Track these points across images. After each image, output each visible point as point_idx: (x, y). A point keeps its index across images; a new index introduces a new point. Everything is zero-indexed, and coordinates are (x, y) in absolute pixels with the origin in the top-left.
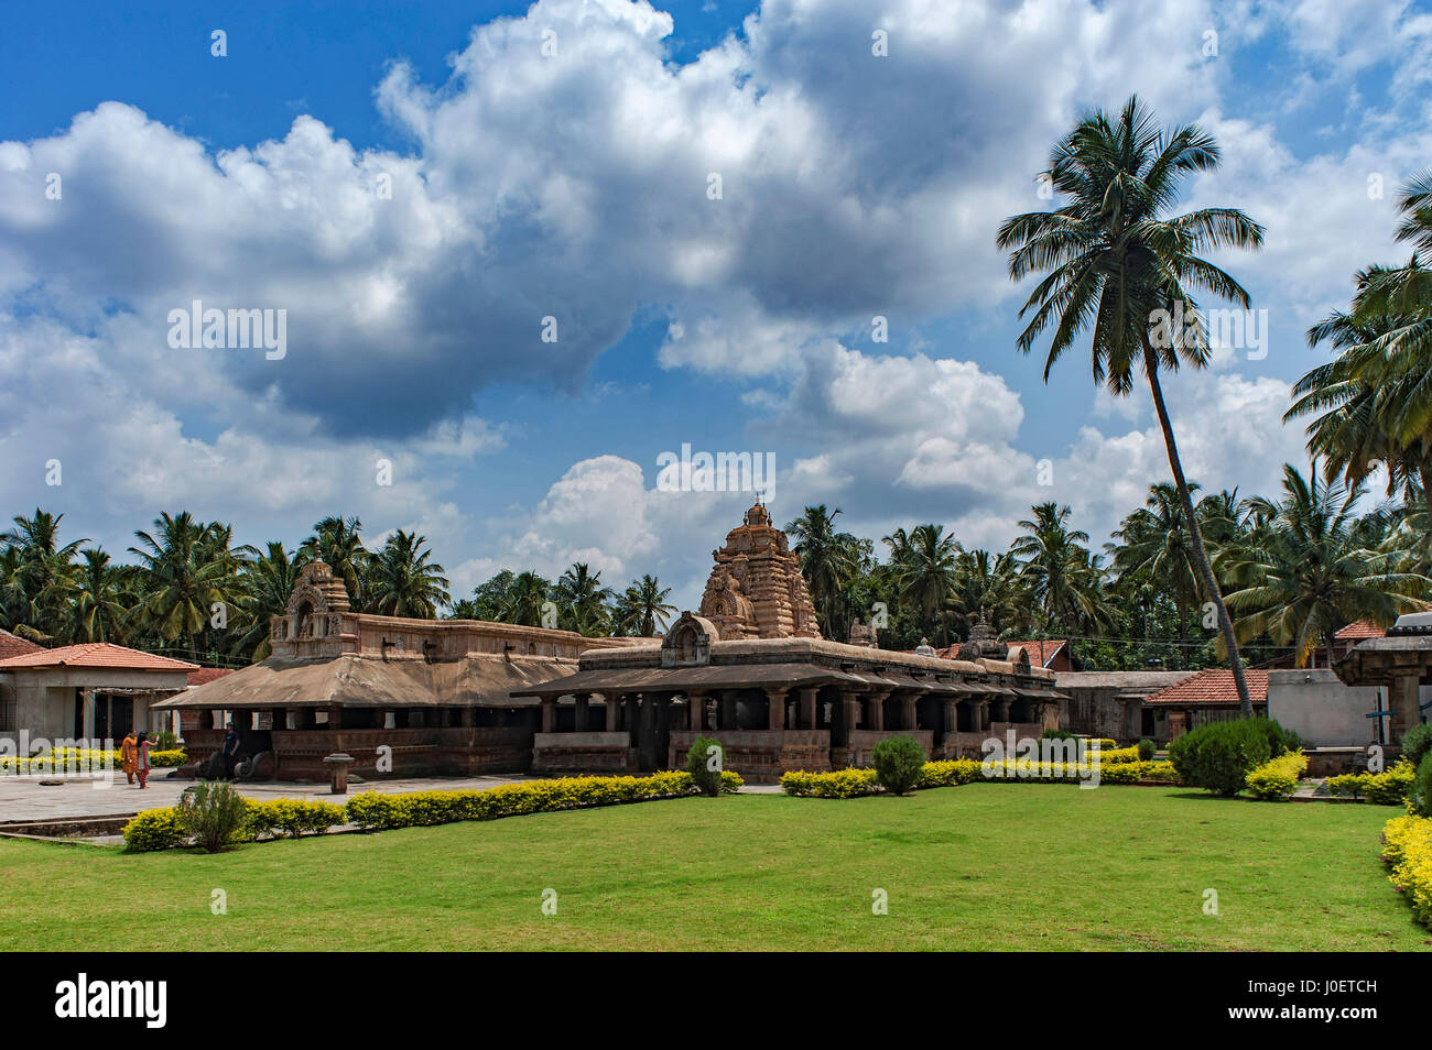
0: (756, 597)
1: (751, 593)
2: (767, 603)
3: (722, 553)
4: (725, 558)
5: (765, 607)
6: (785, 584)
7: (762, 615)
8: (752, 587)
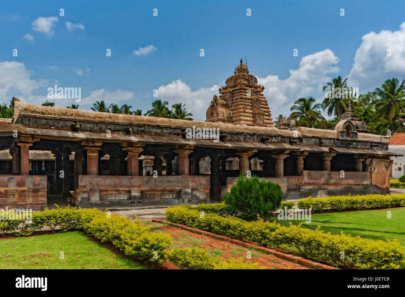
0: (233, 108)
1: (231, 107)
2: (237, 111)
3: (223, 89)
4: (224, 91)
5: (237, 113)
6: (250, 101)
7: (234, 117)
8: (232, 103)
